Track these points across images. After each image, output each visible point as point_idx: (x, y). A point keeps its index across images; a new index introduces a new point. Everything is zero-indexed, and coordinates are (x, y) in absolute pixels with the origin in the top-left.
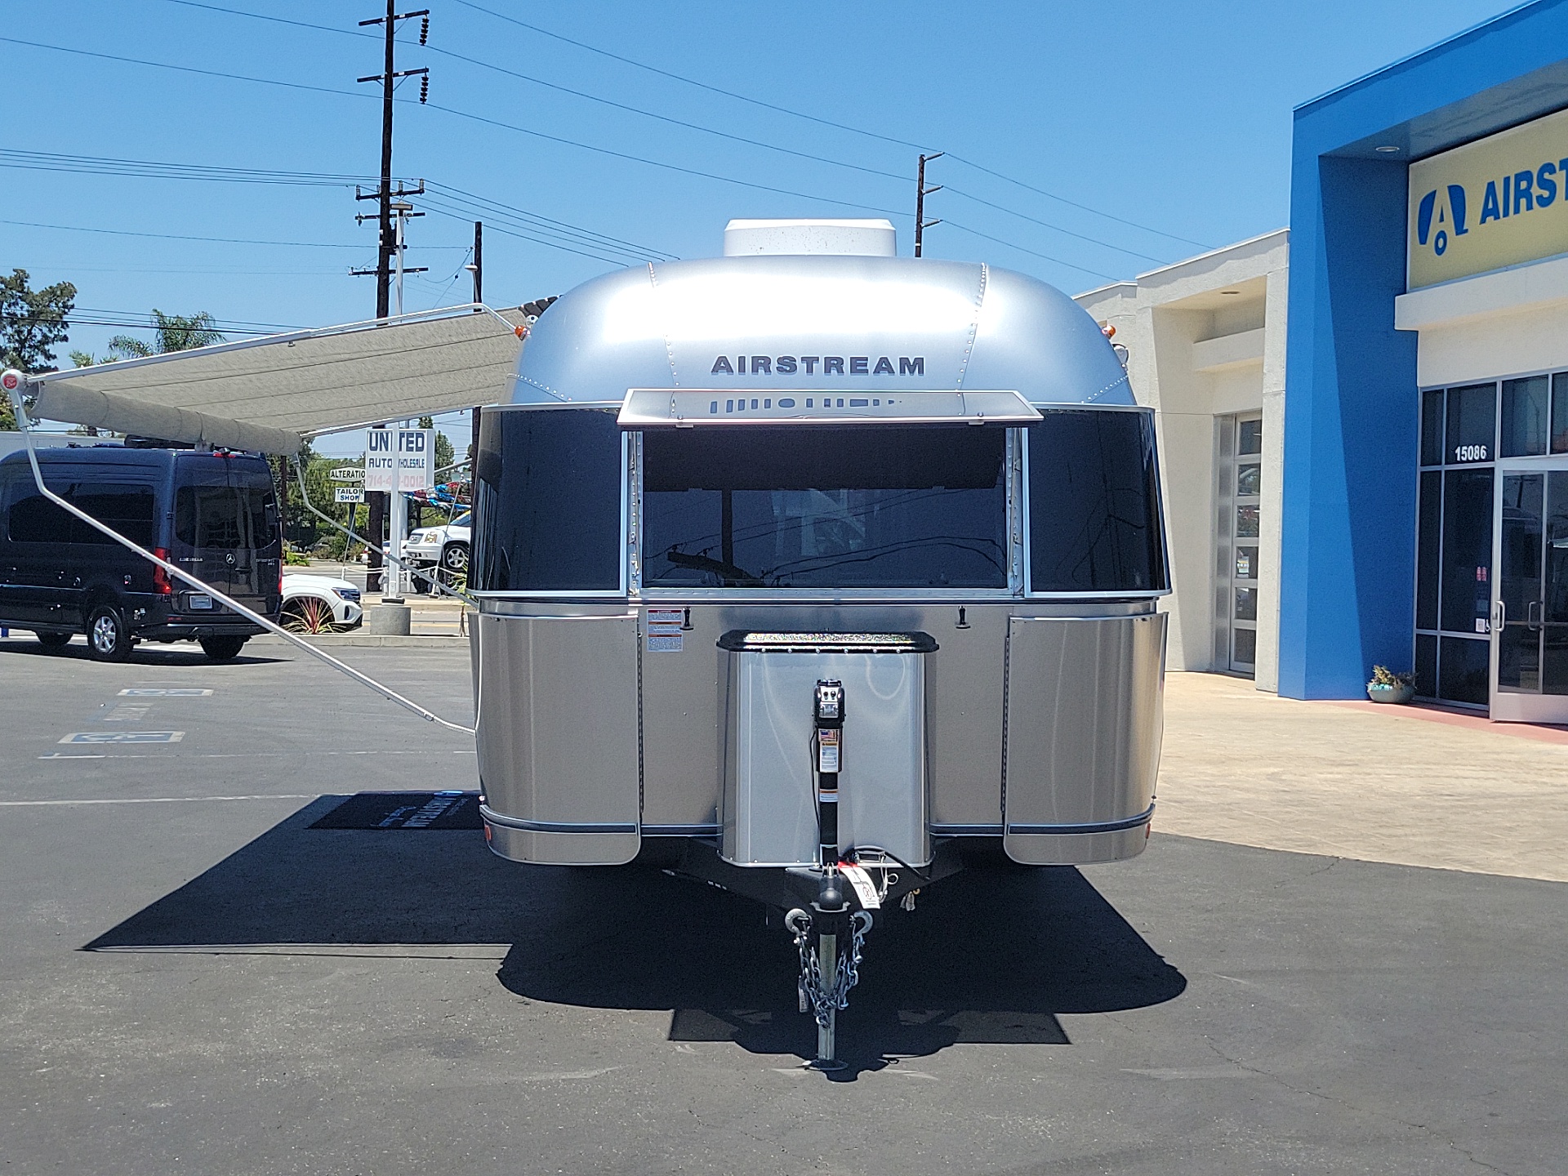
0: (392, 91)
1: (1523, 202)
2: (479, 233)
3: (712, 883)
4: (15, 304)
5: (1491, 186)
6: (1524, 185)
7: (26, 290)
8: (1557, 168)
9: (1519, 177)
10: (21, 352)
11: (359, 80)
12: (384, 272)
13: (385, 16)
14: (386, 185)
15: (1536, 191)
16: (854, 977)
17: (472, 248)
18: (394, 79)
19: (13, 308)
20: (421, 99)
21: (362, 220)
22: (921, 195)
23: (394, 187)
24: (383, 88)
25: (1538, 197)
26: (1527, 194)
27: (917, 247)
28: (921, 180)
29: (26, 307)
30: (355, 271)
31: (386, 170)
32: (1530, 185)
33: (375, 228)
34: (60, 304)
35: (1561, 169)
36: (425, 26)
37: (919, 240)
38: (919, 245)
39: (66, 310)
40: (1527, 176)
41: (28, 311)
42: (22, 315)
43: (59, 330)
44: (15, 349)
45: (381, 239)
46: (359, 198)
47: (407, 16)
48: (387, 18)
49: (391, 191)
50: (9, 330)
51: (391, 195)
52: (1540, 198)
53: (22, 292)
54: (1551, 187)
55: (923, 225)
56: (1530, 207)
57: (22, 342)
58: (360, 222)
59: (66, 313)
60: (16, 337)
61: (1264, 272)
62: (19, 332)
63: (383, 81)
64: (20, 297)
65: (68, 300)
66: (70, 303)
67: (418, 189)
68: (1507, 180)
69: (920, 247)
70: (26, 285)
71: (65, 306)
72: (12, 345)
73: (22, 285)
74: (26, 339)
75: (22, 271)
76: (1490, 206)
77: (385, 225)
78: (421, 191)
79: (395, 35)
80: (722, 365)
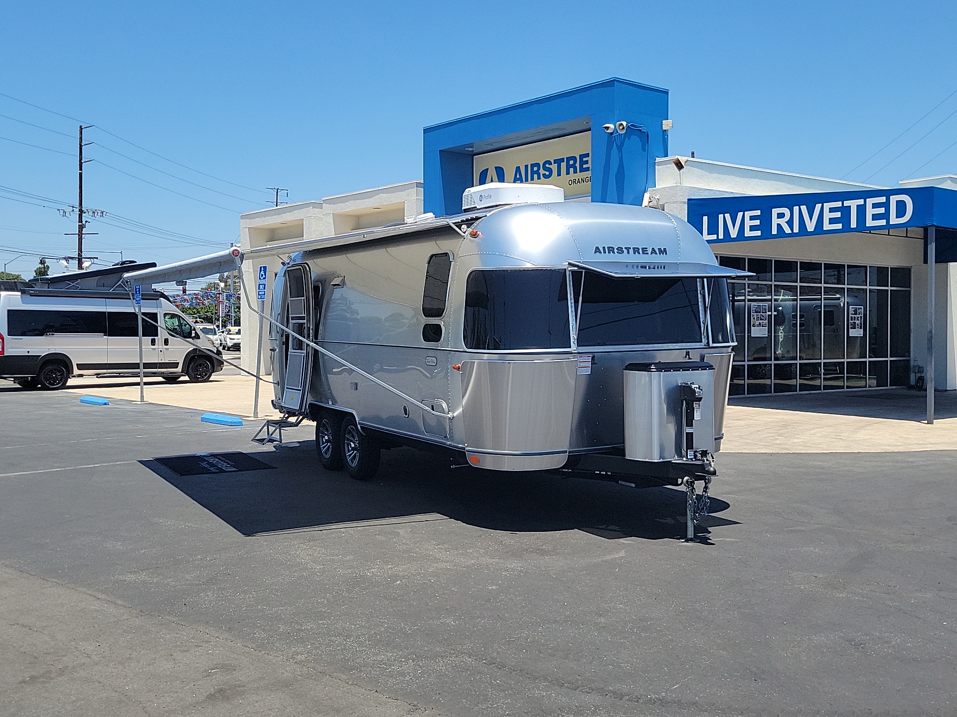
1: (536, 176)
3: (598, 472)
5: (518, 169)
6: (535, 169)
8: (553, 163)
9: (533, 166)
15: (542, 171)
16: (708, 503)
22: (81, 146)
25: (543, 174)
26: (538, 173)
27: (80, 173)
28: (81, 138)
32: (539, 169)
35: (554, 163)
37: (81, 169)
38: (81, 172)
40: (538, 165)
52: (544, 175)
54: (550, 170)
55: (83, 162)
56: (539, 178)
61: (403, 199)
68: (526, 166)
69: (82, 173)
76: (518, 177)
80: (597, 250)
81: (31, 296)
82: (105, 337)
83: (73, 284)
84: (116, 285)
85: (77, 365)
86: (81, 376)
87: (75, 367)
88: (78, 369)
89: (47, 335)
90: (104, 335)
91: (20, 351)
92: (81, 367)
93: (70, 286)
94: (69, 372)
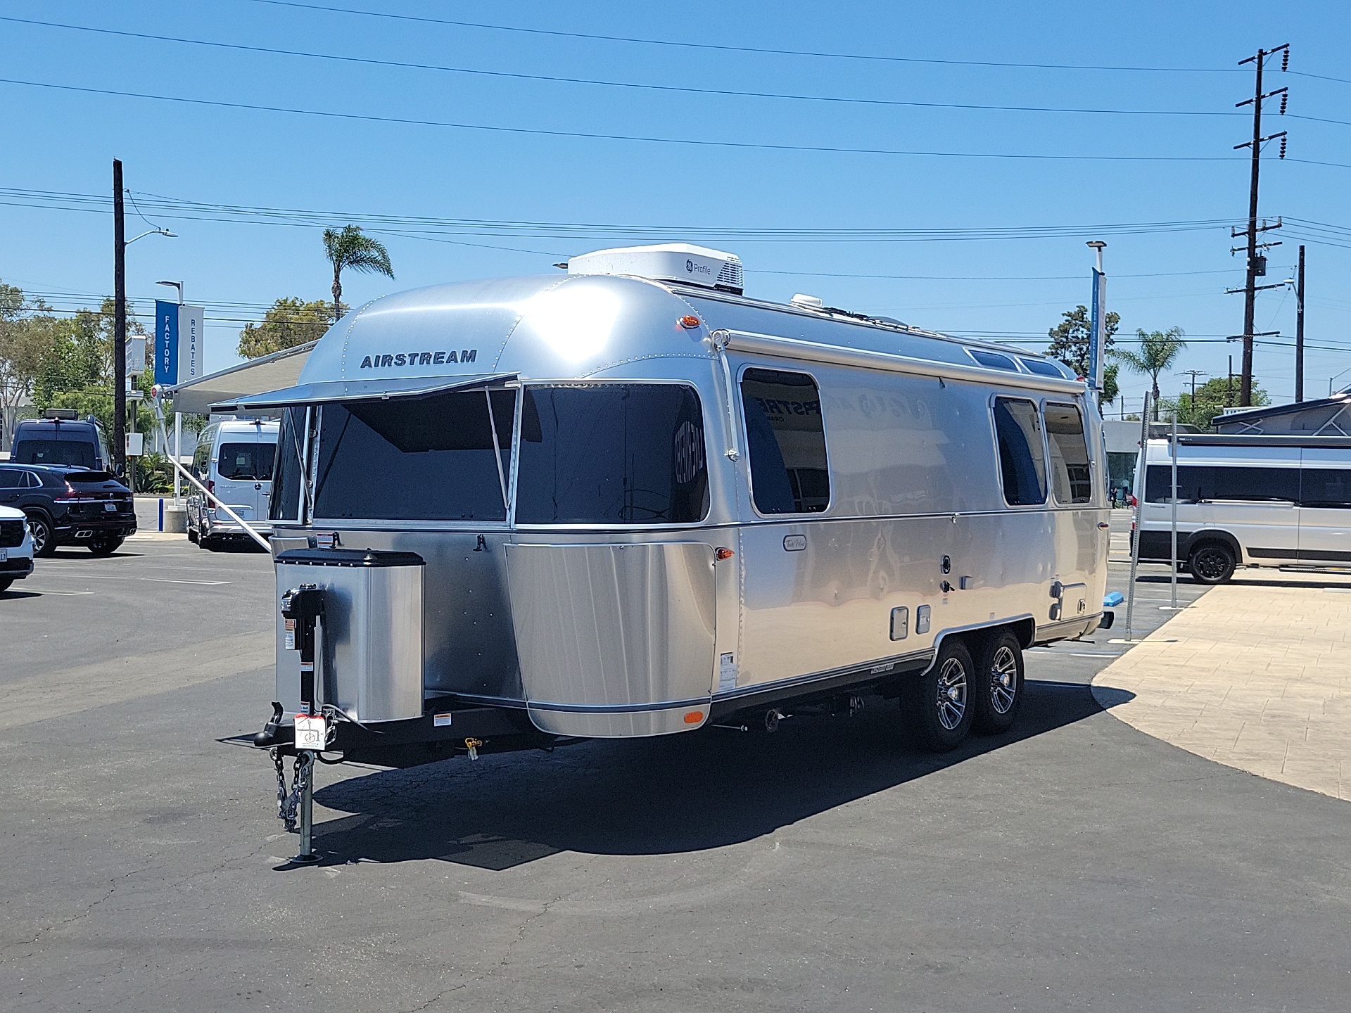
0: (1259, 152)
2: (1302, 253)
4: (1078, 330)
7: (1085, 320)
10: (1081, 362)
11: (1235, 148)
12: (1251, 290)
13: (1254, 97)
14: (1253, 224)
17: (1296, 266)
18: (1261, 143)
19: (1075, 332)
20: (1281, 156)
21: (1235, 252)
23: (1259, 225)
24: (1252, 150)
29: (1085, 331)
30: (1229, 290)
31: (1253, 212)
33: (1244, 257)
34: (1109, 328)
36: (1284, 100)
39: (1113, 332)
41: (1086, 334)
42: (1082, 337)
43: (1107, 346)
44: (1077, 361)
45: (1248, 265)
46: (1234, 235)
47: (1272, 94)
48: (1256, 98)
49: (1257, 228)
50: (1074, 348)
51: (1257, 230)
53: (1082, 321)
57: (1082, 356)
58: (1233, 254)
59: (1113, 334)
60: (1079, 353)
62: (1081, 349)
63: (1252, 146)
64: (1081, 325)
65: (1114, 325)
66: (1115, 327)
67: (1276, 224)
70: (1085, 316)
71: (1112, 329)
72: (1075, 358)
73: (1082, 317)
74: (1085, 354)
75: (1082, 307)
77: (1252, 254)
78: (1280, 226)
79: (1262, 110)
80: (367, 362)
81: (1183, 445)
82: (1295, 508)
83: (1251, 426)
84: (1324, 427)
85: (1248, 549)
86: (1256, 566)
87: (1245, 553)
88: (1250, 555)
89: (1201, 502)
90: (1295, 505)
91: (1162, 525)
92: (1253, 552)
93: (1248, 428)
94: (1236, 559)
